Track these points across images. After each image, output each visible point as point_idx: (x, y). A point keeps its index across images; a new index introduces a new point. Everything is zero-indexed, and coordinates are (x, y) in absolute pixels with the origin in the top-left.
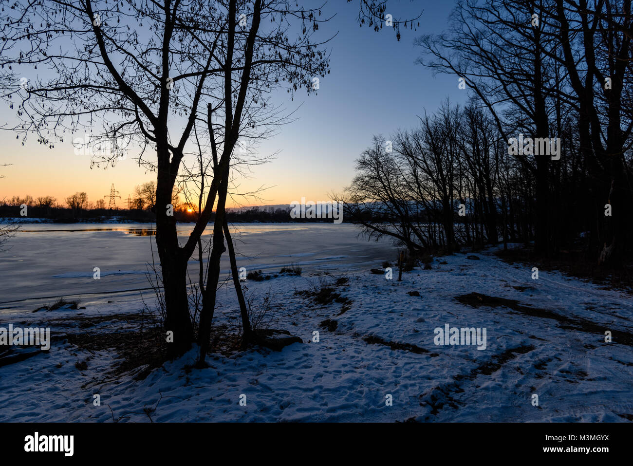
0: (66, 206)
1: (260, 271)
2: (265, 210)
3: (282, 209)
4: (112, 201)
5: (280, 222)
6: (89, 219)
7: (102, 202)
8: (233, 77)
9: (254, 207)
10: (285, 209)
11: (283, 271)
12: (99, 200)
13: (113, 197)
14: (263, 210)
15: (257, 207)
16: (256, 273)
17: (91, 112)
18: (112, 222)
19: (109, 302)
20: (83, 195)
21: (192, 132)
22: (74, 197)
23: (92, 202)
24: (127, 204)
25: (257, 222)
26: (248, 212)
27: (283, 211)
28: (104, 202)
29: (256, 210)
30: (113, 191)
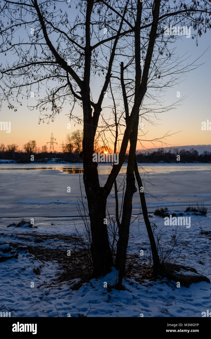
0: (24, 151)
1: (166, 209)
2: (170, 151)
3: (186, 150)
4: (52, 146)
5: (184, 163)
6: (38, 160)
7: (45, 147)
8: (141, 35)
9: (159, 149)
10: (189, 150)
11: (188, 210)
12: (43, 146)
13: (52, 143)
14: (168, 151)
15: (162, 149)
16: (162, 210)
17: (38, 81)
18: (52, 163)
19: (52, 224)
20: (34, 142)
21: (108, 89)
22: (29, 144)
23: (39, 148)
24: (61, 148)
25: (162, 163)
26: (154, 153)
27: (188, 152)
28: (47, 147)
29: (162, 151)
30: (52, 138)
